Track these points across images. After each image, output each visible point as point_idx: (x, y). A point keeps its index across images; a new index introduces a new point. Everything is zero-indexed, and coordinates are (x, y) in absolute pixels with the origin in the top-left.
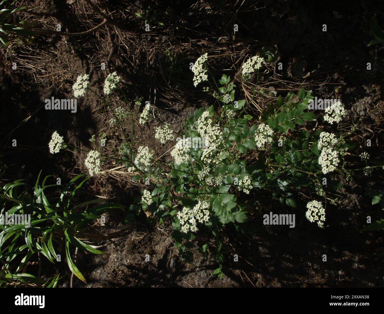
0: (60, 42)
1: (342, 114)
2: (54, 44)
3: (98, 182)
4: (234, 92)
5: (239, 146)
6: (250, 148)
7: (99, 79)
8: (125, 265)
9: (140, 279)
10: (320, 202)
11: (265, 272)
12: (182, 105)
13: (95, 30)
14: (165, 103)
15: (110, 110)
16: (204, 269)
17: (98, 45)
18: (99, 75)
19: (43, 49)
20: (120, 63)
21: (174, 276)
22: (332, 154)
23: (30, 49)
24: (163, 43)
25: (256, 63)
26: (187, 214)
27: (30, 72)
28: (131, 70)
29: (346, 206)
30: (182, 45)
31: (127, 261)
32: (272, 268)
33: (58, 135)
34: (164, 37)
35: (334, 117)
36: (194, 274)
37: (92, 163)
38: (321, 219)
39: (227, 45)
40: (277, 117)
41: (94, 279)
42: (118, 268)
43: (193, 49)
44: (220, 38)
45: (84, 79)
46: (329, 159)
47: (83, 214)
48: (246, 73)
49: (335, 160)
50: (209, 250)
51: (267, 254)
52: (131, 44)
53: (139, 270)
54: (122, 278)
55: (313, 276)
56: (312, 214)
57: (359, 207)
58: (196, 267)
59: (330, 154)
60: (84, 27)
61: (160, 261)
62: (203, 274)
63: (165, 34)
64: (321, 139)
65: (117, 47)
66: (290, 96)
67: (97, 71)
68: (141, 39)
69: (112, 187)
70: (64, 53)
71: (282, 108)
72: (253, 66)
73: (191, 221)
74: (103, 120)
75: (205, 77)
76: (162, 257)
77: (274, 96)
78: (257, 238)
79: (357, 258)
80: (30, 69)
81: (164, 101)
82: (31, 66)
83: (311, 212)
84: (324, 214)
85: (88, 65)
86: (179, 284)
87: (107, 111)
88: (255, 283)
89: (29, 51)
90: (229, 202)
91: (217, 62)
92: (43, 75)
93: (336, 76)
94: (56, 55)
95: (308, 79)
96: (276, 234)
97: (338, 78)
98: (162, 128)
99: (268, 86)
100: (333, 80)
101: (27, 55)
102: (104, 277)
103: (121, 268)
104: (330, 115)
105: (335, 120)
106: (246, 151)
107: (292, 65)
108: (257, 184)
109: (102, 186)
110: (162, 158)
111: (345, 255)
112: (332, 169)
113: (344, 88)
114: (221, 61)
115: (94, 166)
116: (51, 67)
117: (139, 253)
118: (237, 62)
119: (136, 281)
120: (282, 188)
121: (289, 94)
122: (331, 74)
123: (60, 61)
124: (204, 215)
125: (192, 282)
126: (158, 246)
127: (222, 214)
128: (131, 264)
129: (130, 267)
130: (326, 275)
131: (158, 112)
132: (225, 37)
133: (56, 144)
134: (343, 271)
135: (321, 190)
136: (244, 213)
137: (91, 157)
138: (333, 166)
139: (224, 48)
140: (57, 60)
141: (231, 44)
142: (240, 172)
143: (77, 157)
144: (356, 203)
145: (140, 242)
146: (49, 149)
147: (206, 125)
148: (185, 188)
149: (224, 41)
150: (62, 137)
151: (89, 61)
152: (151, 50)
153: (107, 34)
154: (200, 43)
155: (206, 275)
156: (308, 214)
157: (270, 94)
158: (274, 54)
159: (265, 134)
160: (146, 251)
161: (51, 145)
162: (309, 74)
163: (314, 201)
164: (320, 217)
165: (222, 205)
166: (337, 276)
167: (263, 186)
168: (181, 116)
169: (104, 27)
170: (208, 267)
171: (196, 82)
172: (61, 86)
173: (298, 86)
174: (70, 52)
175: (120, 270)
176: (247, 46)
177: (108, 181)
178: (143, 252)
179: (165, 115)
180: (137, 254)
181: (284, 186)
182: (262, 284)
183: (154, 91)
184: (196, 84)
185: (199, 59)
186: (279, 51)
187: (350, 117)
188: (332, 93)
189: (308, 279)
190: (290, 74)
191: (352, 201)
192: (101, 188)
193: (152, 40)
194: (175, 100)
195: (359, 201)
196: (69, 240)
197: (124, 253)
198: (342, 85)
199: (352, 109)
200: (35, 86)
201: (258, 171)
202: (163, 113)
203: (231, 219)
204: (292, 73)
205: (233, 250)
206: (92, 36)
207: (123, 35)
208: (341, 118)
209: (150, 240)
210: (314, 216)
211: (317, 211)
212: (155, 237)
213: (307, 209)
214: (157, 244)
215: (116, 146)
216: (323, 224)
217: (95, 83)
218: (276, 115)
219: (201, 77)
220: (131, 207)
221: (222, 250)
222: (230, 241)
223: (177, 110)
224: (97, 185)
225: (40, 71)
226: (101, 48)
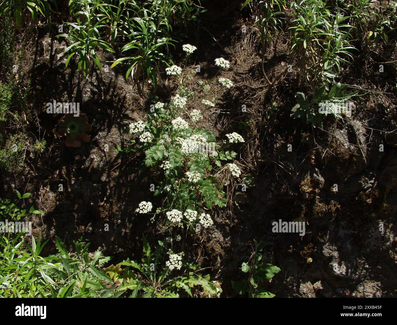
0: (259, 58)
1: (205, 224)
2: (258, 54)
3: (176, 79)
4: (226, 159)
5: (193, 162)
6: (190, 169)
7: (237, 80)
8: (126, 94)
9: (118, 103)
10: (151, 210)
11: (119, 177)
12: (220, 129)
13: (265, 78)
14: (221, 118)
15: (218, 86)
16: (121, 141)
17: (257, 80)
18: (239, 80)
19: (256, 48)
20: (245, 92)
21: (119, 123)
22: (179, 218)
23: (255, 41)
24: (257, 118)
25: (236, 172)
26: (141, 127)
27: (242, 41)
28: (241, 99)
29: (158, 225)
30: (255, 129)
31: (128, 96)
32: (121, 182)
33: (194, 50)
34: (261, 119)
35: (203, 219)
36: (119, 135)
37: (174, 70)
38: (141, 211)
39: (255, 156)
40: (210, 185)
41: (118, 76)
42: (124, 90)
43: (253, 135)
44: (259, 152)
45: (226, 65)
46: (175, 216)
47: (150, 67)
48: (230, 166)
49: (175, 219)
50: (133, 144)
51: (130, 179)
52: (257, 99)
53: (123, 103)
54: (118, 92)
55: (117, 205)
56: (144, 205)
57: (158, 233)
58: (123, 136)
59: (178, 217)
60: (267, 71)
61: (127, 115)
62: (119, 140)
63: (263, 120)
64: (193, 211)
65: (255, 91)
66: (222, 193)
67: (242, 79)
68: (260, 105)
69: (172, 87)
70: (253, 60)
71: (215, 188)
72: (234, 171)
73: (137, 129)
74: (212, 82)
75: (231, 141)
76: (130, 116)
77: (224, 184)
78: (139, 173)
79: (128, 231)
80: (244, 41)
81: (223, 118)
82: (245, 41)
83: (145, 204)
84: (144, 213)
85: (245, 74)
86: (114, 126)
87: (217, 85)
88: (113, 171)
89: (254, 40)
90: (158, 155)
91: (245, 150)
92: (240, 48)
93: (236, 221)
94: (252, 56)
95: (234, 204)
96: (141, 184)
97: (235, 222)
98: (200, 114)
99: (230, 180)
100: (233, 219)
101: (252, 39)
102: (119, 82)
103: (124, 92)
104: (204, 217)
105: (201, 220)
106: (189, 166)
107: (243, 195)
108: (168, 172)
109: (173, 81)
110: (189, 116)
111: (129, 224)
112: (169, 218)
113: (229, 225)
114: (246, 152)
115: (172, 71)
116: (245, 52)
117: (133, 103)
118: (245, 162)
119: (116, 101)
120: (165, 187)
121: (224, 193)
122: (237, 218)
123: (248, 58)
124: (144, 139)
125: (114, 134)
126: (137, 114)
127: (151, 151)
128: (126, 98)
129: (125, 97)
130: (118, 213)
131: (216, 115)
132: (260, 155)
133: (188, 48)
134: (120, 223)
135: (160, 211)
136: (152, 164)
137: (178, 69)
138: (171, 218)
139: (253, 155)
140: (249, 56)
141: (255, 159)
142: (176, 162)
143: (191, 67)
144: (160, 231)
145: (139, 103)
146: (186, 44)
147: (197, 140)
148: (166, 129)
149: (257, 154)
150: (192, 52)
151: (247, 75)
152: (253, 111)
153: (263, 85)
154: (256, 140)
155: (118, 142)
156: (144, 203)
157: (225, 181)
158: (250, 184)
159: (195, 177)
160: (134, 107)
161: (188, 46)
162: (237, 205)
163: (152, 207)
164: (142, 210)
165: (157, 151)
166: (117, 219)
167: (166, 176)
168: (214, 128)
169: (267, 83)
170: (122, 143)
171: (229, 135)
172: (233, 58)
173: (230, 198)
174: (253, 63)
175: (123, 91)
176: (254, 168)
177: (176, 85)
178: (133, 105)
179: (214, 118)
180: (132, 101)
181: (167, 188)
182: (112, 175)
183: (228, 112)
184: (227, 135)
185: (241, 137)
186: (252, 187)
187: (211, 229)
188: (226, 219)
189: (115, 202)
190: (237, 193)
191: (161, 229)
192: (172, 81)
193: (259, 112)
194: (223, 124)
195: (161, 233)
196: (135, 59)
197: (133, 94)
198: (230, 224)
199: (216, 230)
200: (234, 44)
201: (176, 173)
202: (215, 118)
203: (148, 156)
204: (238, 195)
205: (132, 158)
206: (262, 76)
207: (263, 94)
208: (203, 224)
209: (140, 110)
210: (142, 206)
211: (146, 208)
212: (142, 112)
213: (147, 202)
214: (138, 113)
215: (197, 90)
216: (138, 212)
217: (234, 78)
218: (211, 185)
219: (232, 138)
220: (157, 97)
221: (132, 152)
222: (137, 157)
223: (217, 126)
224: (174, 78)
225: (243, 47)
226: (255, 81)
